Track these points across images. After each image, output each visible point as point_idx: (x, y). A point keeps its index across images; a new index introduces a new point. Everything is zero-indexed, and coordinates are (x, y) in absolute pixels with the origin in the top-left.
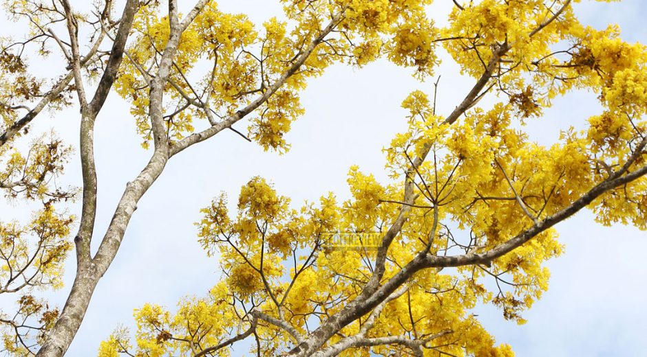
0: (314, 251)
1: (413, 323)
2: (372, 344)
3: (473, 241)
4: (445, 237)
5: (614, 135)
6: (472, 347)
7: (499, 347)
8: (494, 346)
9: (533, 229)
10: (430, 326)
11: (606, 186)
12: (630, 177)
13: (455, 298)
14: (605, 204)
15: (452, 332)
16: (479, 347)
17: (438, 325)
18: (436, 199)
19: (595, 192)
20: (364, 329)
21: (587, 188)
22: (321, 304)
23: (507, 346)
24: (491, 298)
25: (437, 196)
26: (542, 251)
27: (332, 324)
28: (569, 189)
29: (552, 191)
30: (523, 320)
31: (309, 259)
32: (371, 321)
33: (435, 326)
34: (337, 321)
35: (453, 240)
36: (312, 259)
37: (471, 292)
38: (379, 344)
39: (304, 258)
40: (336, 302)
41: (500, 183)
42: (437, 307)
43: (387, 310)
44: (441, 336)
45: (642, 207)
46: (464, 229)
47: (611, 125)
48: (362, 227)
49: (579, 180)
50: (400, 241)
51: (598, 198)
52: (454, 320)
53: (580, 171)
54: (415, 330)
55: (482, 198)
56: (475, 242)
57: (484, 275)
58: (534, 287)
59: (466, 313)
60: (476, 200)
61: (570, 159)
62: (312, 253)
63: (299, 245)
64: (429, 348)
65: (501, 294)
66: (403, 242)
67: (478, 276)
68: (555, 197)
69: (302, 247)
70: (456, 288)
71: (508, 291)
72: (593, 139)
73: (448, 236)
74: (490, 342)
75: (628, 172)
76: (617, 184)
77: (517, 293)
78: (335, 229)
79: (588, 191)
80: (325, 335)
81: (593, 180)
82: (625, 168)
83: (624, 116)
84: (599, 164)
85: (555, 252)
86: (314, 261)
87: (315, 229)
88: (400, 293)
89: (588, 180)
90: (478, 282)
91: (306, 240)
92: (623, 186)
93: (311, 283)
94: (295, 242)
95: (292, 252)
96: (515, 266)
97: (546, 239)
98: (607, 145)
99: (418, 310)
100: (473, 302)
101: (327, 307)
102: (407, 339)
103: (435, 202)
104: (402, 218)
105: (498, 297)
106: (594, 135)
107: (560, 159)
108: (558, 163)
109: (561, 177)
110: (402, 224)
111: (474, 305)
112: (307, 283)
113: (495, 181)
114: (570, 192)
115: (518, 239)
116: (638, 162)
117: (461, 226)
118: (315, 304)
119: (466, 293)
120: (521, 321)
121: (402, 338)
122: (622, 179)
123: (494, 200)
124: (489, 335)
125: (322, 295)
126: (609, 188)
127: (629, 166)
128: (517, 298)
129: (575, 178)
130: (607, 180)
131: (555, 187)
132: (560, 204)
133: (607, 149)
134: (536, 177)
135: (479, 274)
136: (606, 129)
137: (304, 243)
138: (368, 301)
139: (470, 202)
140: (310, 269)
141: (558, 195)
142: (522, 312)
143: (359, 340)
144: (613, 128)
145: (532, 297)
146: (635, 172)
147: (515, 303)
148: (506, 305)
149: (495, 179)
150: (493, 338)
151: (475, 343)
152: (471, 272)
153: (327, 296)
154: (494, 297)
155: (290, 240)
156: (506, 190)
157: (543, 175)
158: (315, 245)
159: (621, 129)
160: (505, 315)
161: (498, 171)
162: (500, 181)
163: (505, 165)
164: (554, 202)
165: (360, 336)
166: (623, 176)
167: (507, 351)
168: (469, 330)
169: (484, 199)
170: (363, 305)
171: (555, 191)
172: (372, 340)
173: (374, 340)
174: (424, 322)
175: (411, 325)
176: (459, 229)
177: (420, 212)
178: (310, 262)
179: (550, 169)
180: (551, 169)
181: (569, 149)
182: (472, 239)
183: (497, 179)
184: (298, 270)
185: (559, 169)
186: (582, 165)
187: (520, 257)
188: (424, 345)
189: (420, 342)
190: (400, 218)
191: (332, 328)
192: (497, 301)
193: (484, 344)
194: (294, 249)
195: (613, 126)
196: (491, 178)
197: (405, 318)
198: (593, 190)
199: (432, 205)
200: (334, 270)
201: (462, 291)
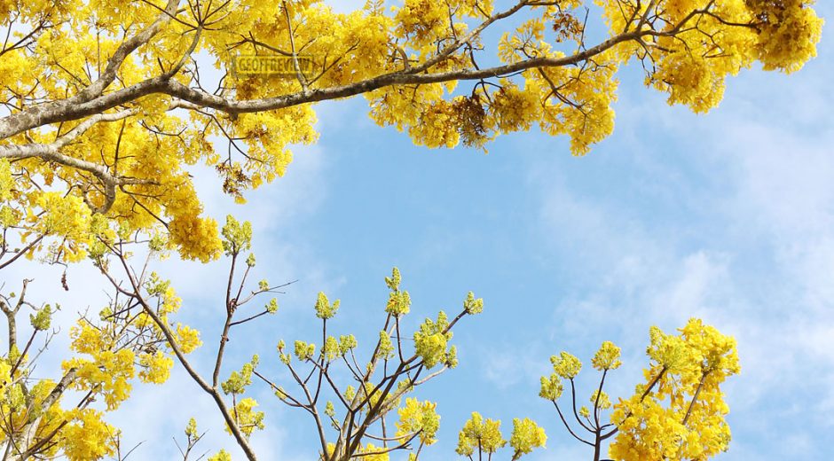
0: (34, 32)
1: (116, 158)
2: (63, 162)
3: (221, 90)
4: (190, 74)
5: (427, 25)
6: (174, 208)
7: (204, 220)
8: (200, 216)
9: (299, 96)
10: (136, 169)
11: (396, 78)
12: (427, 78)
13: (176, 146)
14: (386, 99)
15: (158, 184)
16: (182, 211)
17: (145, 171)
18: (204, 21)
19: (383, 81)
20: (60, 142)
21: (374, 73)
22: (19, 96)
23: (213, 223)
24: (216, 162)
25: (206, 17)
26: (293, 131)
27: (32, 117)
28: (354, 68)
29: (335, 62)
30: (243, 199)
31: (24, 39)
32: (72, 136)
33: (141, 170)
34: (39, 115)
35: (198, 81)
36: (29, 40)
37: (197, 146)
38: (71, 165)
39: (20, 35)
40: (37, 101)
41: (280, 33)
42: (152, 150)
43: (94, 132)
44: (142, 184)
45: (425, 118)
46: (220, 68)
47: (428, 13)
48: (105, 20)
49: (369, 61)
50: (143, 55)
51: (383, 88)
52: (165, 172)
53: (375, 51)
54: (116, 167)
55: (254, 41)
56: (222, 93)
57: (217, 134)
58: (268, 167)
59: (182, 168)
60: (246, 40)
61: (369, 33)
62: (32, 34)
63: (20, 18)
64: (126, 192)
65: (228, 162)
66: (145, 56)
67: (210, 133)
68: (334, 70)
69: (23, 21)
70: (181, 135)
71: (239, 161)
72: (402, 21)
73: (193, 74)
74: (197, 211)
75: (426, 73)
76: (409, 81)
77: (247, 167)
78: (69, 16)
79: (375, 77)
80: (19, 125)
81: (384, 67)
82: (424, 68)
83: (445, 8)
84: (397, 52)
85: (305, 138)
86: (31, 43)
87: (45, 8)
88: (117, 118)
89: (379, 64)
90: (208, 138)
91: (29, 16)
92: (415, 85)
93: (17, 68)
94: (17, 13)
95: (9, 24)
96: (256, 136)
97: (301, 120)
98: (415, 33)
99: (128, 147)
100: (195, 159)
101: (26, 102)
102: (105, 172)
103: (201, 23)
104: (156, 27)
105: (224, 164)
106: (406, 16)
107: (358, 29)
108: (354, 33)
109: (350, 50)
110: (153, 34)
111: (194, 162)
112: (12, 66)
113: (274, 28)
114: (354, 71)
115: (278, 101)
116: (440, 66)
117: (218, 64)
118: (11, 95)
119: (191, 146)
120: (240, 199)
121: (99, 168)
122: (417, 77)
123: (265, 49)
124: (197, 202)
125: (24, 88)
126: (399, 82)
127: (429, 66)
128: (245, 173)
129: (366, 57)
130: (400, 72)
131: (339, 59)
132: (338, 80)
133: (414, 38)
134: (325, 39)
135: (213, 130)
136: (420, 15)
137: (27, 18)
138: (83, 106)
139: (237, 41)
140: (21, 50)
141: (340, 70)
142: (245, 190)
143: (50, 152)
144: (427, 18)
145: (262, 178)
146: (434, 75)
147: (240, 177)
148: (230, 176)
149: (276, 26)
150: (201, 207)
151: (179, 205)
152: (204, 125)
153: (29, 90)
154: (219, 163)
155: (12, 7)
156: (282, 41)
157: (333, 40)
158: (38, 25)
159: (437, 21)
160: (225, 186)
161: (283, 18)
162: (280, 30)
163: (293, 13)
164: (332, 76)
165: (53, 148)
166: (420, 75)
167: (212, 228)
168: (178, 189)
169: (255, 43)
170: (75, 108)
171: (339, 63)
172: (65, 158)
173: (68, 158)
174: (130, 162)
175: (114, 160)
176: (214, 68)
177: (179, 29)
178: (25, 43)
179: (342, 36)
180: (344, 37)
181: (372, 22)
182: (219, 88)
183: (278, 27)
184: (7, 47)
185: (353, 41)
186: (379, 45)
187: (265, 129)
188: (121, 187)
189: (118, 181)
190: (153, 27)
191: (30, 121)
192: (221, 168)
193: (189, 211)
194: (12, 20)
195: (430, 14)
196: (273, 20)
197: (111, 149)
198: (382, 76)
199: (196, 25)
200: (54, 58)
201: (188, 142)
